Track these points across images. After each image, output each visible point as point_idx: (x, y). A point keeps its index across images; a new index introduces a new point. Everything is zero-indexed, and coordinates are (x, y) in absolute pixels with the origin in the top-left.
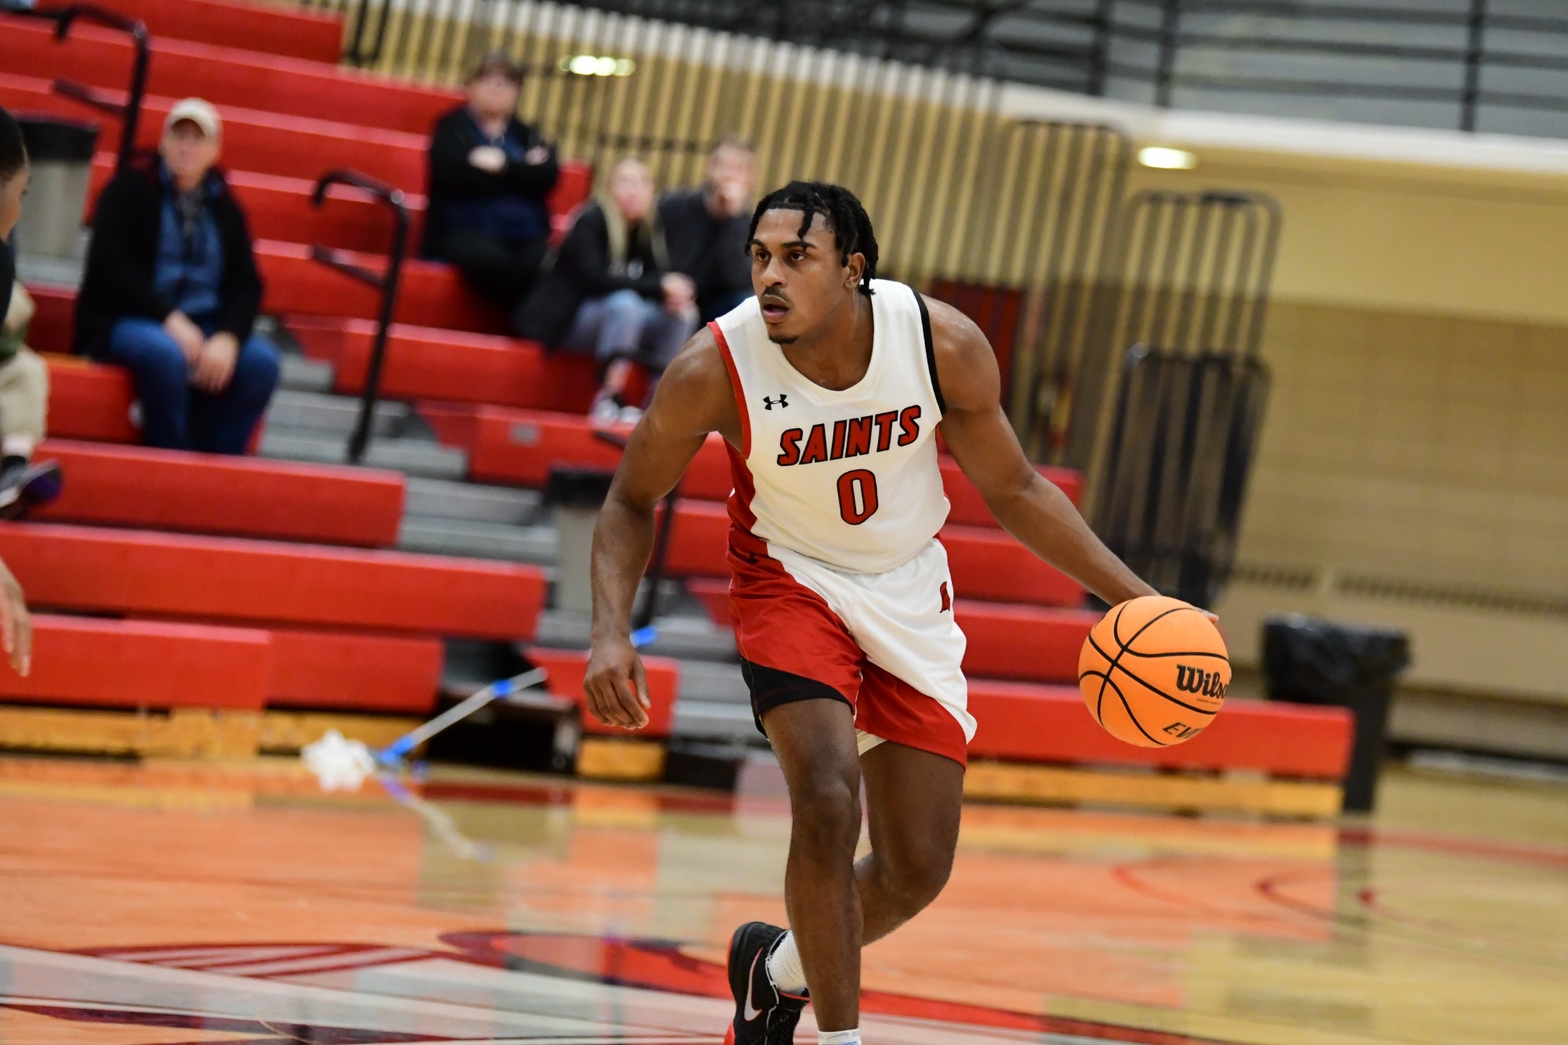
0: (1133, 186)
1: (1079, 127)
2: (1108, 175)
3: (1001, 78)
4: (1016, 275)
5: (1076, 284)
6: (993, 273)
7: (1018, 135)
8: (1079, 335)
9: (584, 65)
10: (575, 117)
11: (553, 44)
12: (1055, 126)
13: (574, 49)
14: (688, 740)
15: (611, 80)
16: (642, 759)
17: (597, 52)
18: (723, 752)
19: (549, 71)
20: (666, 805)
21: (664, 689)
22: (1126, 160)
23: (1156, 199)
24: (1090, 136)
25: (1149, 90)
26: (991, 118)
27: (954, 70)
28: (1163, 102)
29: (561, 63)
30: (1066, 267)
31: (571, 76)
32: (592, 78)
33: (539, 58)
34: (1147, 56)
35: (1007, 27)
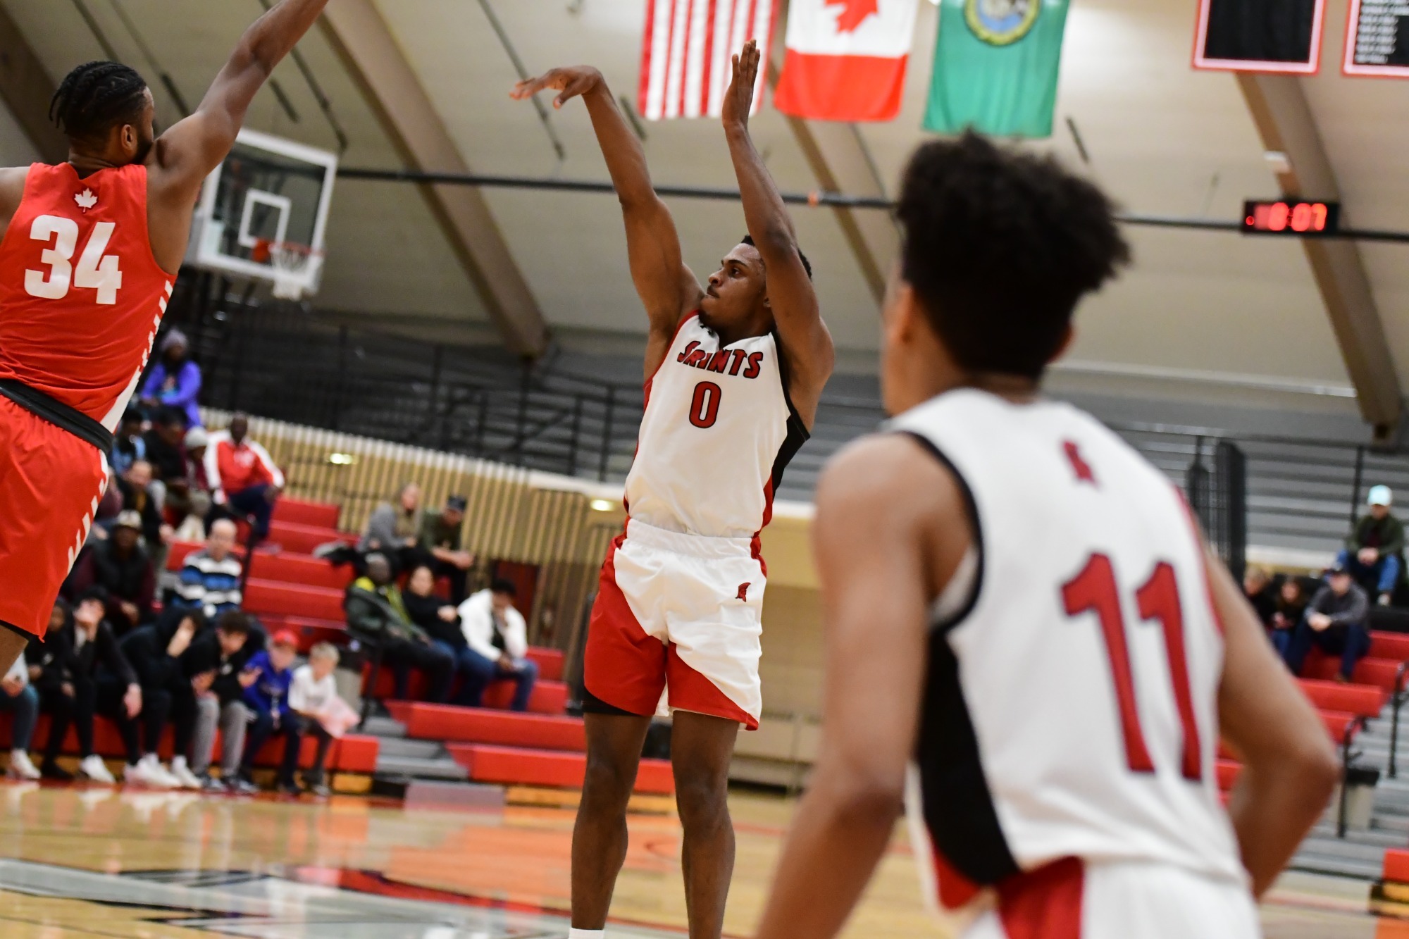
0: (591, 519)
1: (565, 493)
2: (578, 514)
3: (530, 467)
4: (536, 558)
5: (563, 563)
6: (525, 557)
7: (537, 496)
8: (565, 585)
9: (337, 459)
10: (332, 482)
11: (322, 450)
12: (554, 492)
13: (333, 451)
14: (383, 774)
15: (348, 467)
16: (362, 783)
17: (343, 452)
18: (398, 781)
19: (320, 461)
20: (373, 805)
21: (372, 750)
22: (587, 507)
23: (600, 527)
24: (570, 498)
25: (596, 474)
26: (525, 487)
27: (508, 463)
28: (602, 479)
29: (326, 455)
30: (559, 556)
31: (331, 464)
32: (340, 466)
33: (316, 455)
34: (596, 459)
35: (530, 444)
